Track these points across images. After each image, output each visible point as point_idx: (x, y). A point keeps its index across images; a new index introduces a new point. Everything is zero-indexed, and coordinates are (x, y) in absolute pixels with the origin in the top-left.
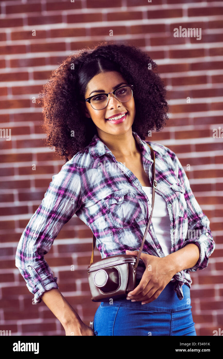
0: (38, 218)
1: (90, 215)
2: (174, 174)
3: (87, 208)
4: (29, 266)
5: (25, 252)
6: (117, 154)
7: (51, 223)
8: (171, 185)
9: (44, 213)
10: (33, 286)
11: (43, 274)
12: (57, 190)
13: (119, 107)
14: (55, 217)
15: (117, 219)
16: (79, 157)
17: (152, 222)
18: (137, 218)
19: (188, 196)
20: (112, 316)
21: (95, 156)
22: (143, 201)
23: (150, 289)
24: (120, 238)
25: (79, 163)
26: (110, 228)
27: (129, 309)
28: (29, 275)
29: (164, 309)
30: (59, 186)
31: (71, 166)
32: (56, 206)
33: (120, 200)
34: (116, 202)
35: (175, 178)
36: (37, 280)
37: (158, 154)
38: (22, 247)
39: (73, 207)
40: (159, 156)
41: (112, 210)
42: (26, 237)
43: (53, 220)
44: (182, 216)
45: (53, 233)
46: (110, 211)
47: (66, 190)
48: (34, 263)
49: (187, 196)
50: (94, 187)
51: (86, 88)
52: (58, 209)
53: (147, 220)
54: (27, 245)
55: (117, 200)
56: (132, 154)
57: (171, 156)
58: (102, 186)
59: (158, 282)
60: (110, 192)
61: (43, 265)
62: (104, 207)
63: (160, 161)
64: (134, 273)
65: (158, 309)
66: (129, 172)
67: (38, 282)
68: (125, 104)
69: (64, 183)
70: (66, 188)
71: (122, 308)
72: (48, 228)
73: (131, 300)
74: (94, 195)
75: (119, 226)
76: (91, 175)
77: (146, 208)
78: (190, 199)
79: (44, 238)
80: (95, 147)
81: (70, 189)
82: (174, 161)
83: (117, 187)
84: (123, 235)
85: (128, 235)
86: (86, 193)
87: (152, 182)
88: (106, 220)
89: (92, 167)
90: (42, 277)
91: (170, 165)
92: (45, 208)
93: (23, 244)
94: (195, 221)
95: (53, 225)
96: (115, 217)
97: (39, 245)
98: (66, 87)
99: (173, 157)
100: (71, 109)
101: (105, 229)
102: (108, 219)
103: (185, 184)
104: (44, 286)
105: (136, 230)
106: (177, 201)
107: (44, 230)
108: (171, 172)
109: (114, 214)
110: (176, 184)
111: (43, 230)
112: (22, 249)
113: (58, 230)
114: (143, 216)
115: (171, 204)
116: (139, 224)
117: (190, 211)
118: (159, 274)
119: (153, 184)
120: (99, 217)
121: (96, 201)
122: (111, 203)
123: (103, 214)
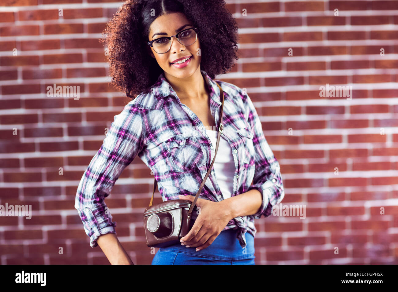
0: (98, 159)
1: (151, 157)
2: (244, 117)
3: (149, 150)
4: (86, 208)
5: (84, 194)
6: (182, 95)
7: (111, 165)
8: (238, 129)
9: (105, 154)
10: (89, 229)
11: (100, 217)
12: (117, 131)
13: (182, 51)
14: (116, 158)
15: (178, 164)
16: (142, 98)
17: (214, 168)
18: (198, 163)
19: (258, 141)
20: (170, 262)
21: (158, 97)
22: (206, 146)
23: (203, 234)
24: (180, 183)
25: (142, 103)
26: (170, 172)
27: (188, 255)
28: (86, 217)
29: (224, 257)
30: (120, 126)
31: (133, 106)
32: (116, 147)
33: (182, 144)
34: (177, 146)
35: (244, 122)
36: (93, 223)
37: (228, 95)
38: (82, 188)
39: (135, 149)
40: (228, 98)
41: (173, 154)
42: (87, 178)
43: (114, 161)
44: (248, 163)
45: (114, 175)
46: (171, 155)
47: (127, 131)
48: (92, 205)
49: (256, 140)
50: (156, 129)
51: (149, 30)
52: (118, 150)
53: (209, 166)
54: (87, 186)
55: (179, 144)
56: (199, 95)
57: (243, 98)
58: (164, 128)
59: (212, 227)
60: (171, 135)
61: (101, 208)
62: (165, 151)
63: (229, 103)
64: (188, 219)
65: (218, 256)
66: (194, 115)
67: (94, 225)
68: (188, 48)
69: (125, 124)
70: (127, 129)
71: (181, 254)
72: (108, 169)
73: (185, 246)
74: (156, 137)
75: (180, 171)
76: (153, 117)
77: (209, 153)
78: (260, 144)
79: (104, 180)
80: (160, 87)
81: (131, 131)
82: (245, 104)
83: (180, 130)
84: (184, 180)
85: (189, 180)
86: (148, 135)
87: (219, 126)
88: (166, 163)
89: (155, 108)
90: (99, 220)
91: (240, 107)
92: (106, 149)
93: (83, 184)
94: (263, 167)
95: (114, 166)
96: (176, 161)
97: (99, 186)
98: (128, 28)
99: (245, 99)
100: (134, 51)
101: (166, 172)
102: (168, 162)
103: (255, 127)
104: (100, 230)
105: (196, 175)
106: (243, 146)
107: (105, 172)
108: (240, 115)
109: (174, 158)
110: (245, 128)
111: (103, 171)
112: (82, 189)
113: (119, 172)
114: (204, 162)
115: (237, 149)
116: (200, 169)
117: (259, 156)
118: (212, 219)
119: (219, 128)
120: (160, 160)
121: (158, 144)
122: (172, 147)
123: (164, 157)
